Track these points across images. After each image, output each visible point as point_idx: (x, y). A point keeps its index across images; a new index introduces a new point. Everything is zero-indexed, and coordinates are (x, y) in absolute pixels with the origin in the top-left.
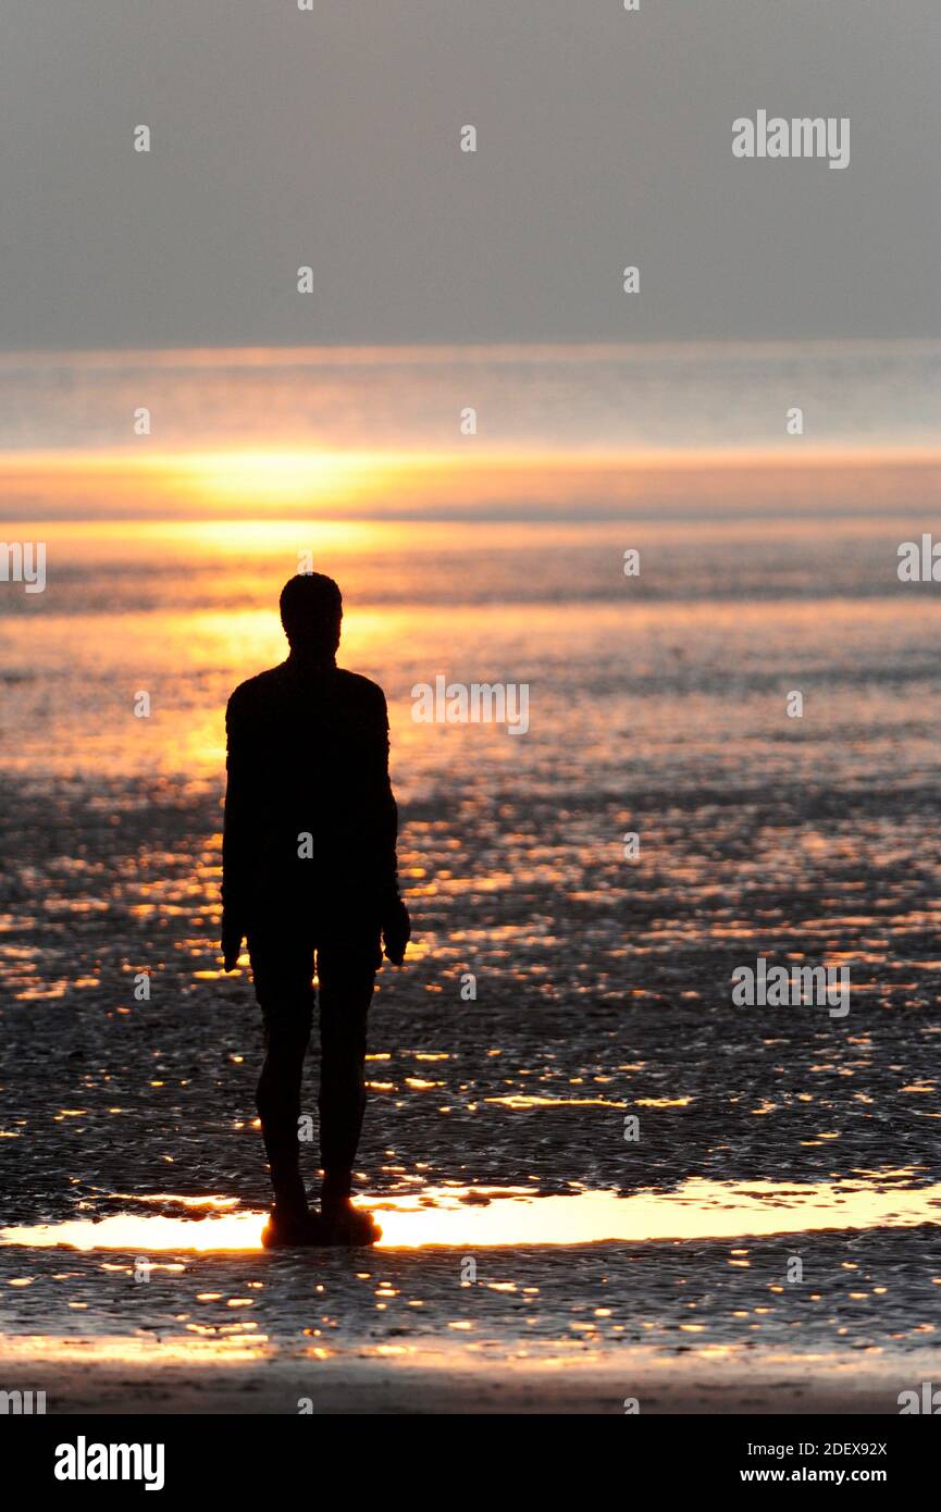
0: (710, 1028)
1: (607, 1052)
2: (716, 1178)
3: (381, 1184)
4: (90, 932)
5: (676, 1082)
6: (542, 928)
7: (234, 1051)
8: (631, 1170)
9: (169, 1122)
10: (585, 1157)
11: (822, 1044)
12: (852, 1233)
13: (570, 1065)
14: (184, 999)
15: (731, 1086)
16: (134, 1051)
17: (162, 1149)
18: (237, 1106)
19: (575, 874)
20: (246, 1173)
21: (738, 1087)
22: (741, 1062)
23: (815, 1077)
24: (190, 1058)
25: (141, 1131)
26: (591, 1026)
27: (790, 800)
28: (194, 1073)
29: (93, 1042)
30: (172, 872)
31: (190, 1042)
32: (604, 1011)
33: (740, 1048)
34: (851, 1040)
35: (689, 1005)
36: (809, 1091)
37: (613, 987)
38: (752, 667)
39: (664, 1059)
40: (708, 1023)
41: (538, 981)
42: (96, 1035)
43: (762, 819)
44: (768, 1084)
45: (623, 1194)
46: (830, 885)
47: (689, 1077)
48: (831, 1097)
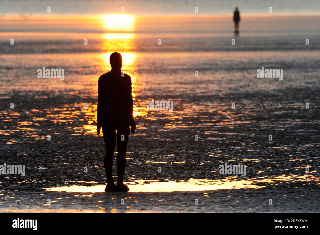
0: (185, 147)
1: (164, 152)
2: (196, 178)
4: (45, 125)
5: (181, 158)
6: (142, 126)
7: (86, 151)
8: (178, 177)
9: (77, 166)
10: (167, 174)
11: (209, 151)
12: (227, 190)
13: (158, 154)
14: (71, 140)
15: (193, 159)
16: (64, 151)
17: (78, 172)
18: (90, 163)
20: (98, 177)
21: (194, 159)
22: (194, 154)
23: (210, 158)
24: (77, 153)
25: (72, 168)
26: (160, 147)
28: (79, 155)
29: (55, 149)
31: (76, 149)
32: (161, 143)
33: (192, 151)
34: (215, 150)
35: (178, 142)
36: (210, 161)
37: (162, 138)
39: (177, 154)
40: (184, 146)
41: (145, 137)
42: (55, 147)
44: (200, 159)
45: (177, 182)
46: (201, 116)
47: (183, 158)
48: (215, 162)
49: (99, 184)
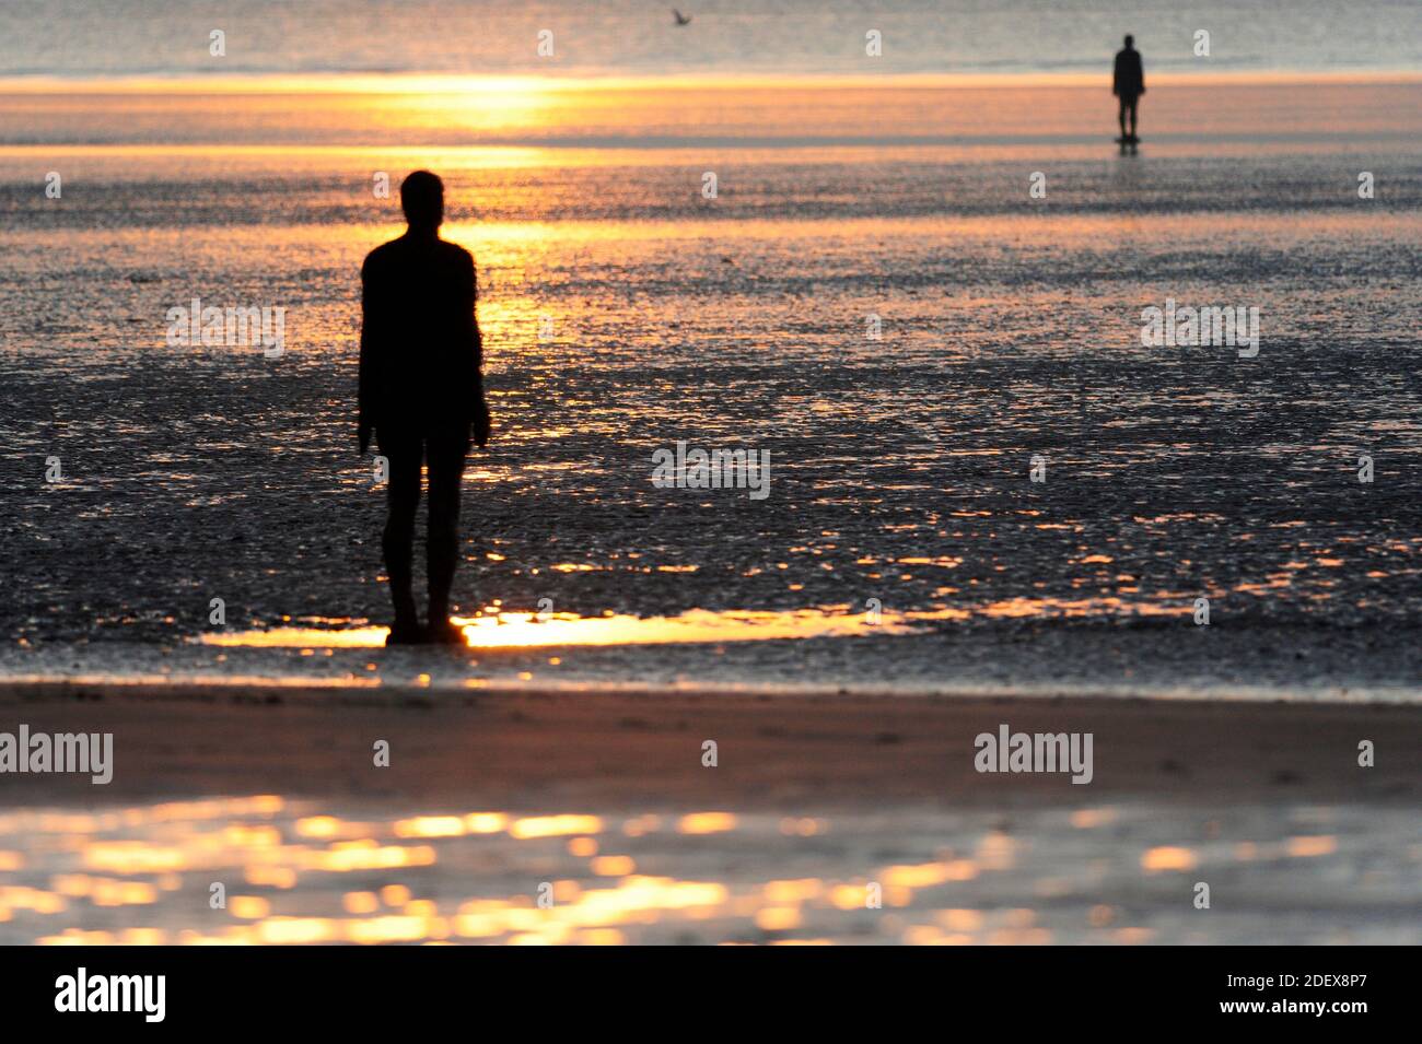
0: (718, 526)
1: (639, 540)
2: (711, 609)
3: (469, 611)
4: (235, 464)
5: (688, 556)
6: (595, 463)
7: (357, 537)
8: (650, 605)
9: (312, 578)
10: (617, 598)
11: (802, 535)
13: (610, 547)
14: (315, 506)
15: (728, 560)
16: (281, 537)
17: (309, 592)
18: (362, 569)
19: (624, 426)
20: (372, 605)
21: (734, 561)
22: (738, 546)
23: (793, 555)
24: (324, 542)
25: (294, 582)
26: (628, 524)
27: (807, 376)
28: (328, 549)
29: (249, 531)
30: (296, 423)
31: (323, 532)
32: (639, 515)
33: (740, 537)
34: (824, 533)
35: (703, 512)
36: (786, 562)
37: (648, 501)
38: (791, 272)
39: (681, 544)
40: (719, 522)
41: (590, 497)
42: (250, 527)
43: (781, 389)
44: (758, 558)
45: (641, 618)
46: (829, 434)
47: (697, 554)
48: (802, 566)
49: (369, 624)
